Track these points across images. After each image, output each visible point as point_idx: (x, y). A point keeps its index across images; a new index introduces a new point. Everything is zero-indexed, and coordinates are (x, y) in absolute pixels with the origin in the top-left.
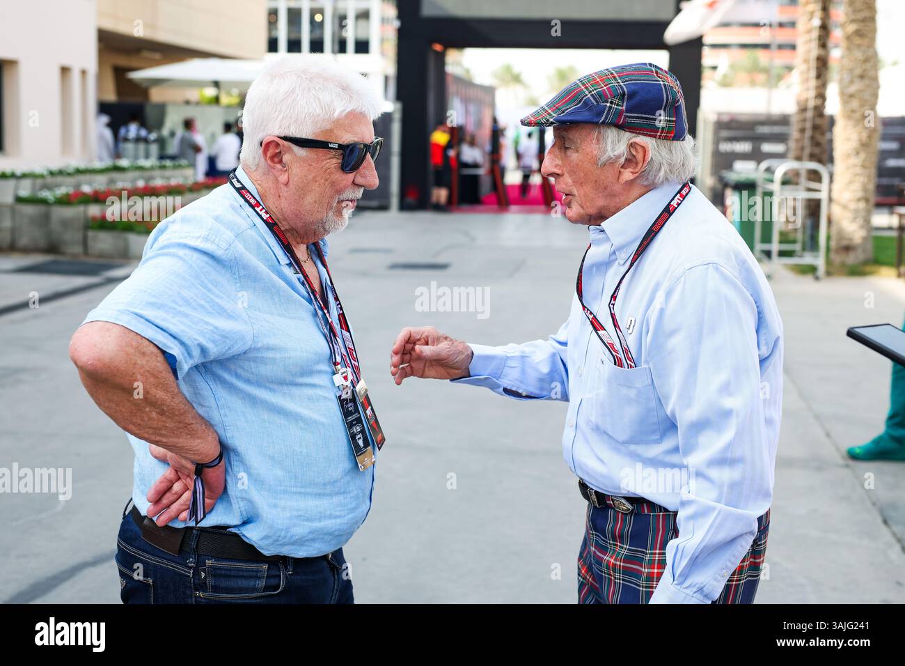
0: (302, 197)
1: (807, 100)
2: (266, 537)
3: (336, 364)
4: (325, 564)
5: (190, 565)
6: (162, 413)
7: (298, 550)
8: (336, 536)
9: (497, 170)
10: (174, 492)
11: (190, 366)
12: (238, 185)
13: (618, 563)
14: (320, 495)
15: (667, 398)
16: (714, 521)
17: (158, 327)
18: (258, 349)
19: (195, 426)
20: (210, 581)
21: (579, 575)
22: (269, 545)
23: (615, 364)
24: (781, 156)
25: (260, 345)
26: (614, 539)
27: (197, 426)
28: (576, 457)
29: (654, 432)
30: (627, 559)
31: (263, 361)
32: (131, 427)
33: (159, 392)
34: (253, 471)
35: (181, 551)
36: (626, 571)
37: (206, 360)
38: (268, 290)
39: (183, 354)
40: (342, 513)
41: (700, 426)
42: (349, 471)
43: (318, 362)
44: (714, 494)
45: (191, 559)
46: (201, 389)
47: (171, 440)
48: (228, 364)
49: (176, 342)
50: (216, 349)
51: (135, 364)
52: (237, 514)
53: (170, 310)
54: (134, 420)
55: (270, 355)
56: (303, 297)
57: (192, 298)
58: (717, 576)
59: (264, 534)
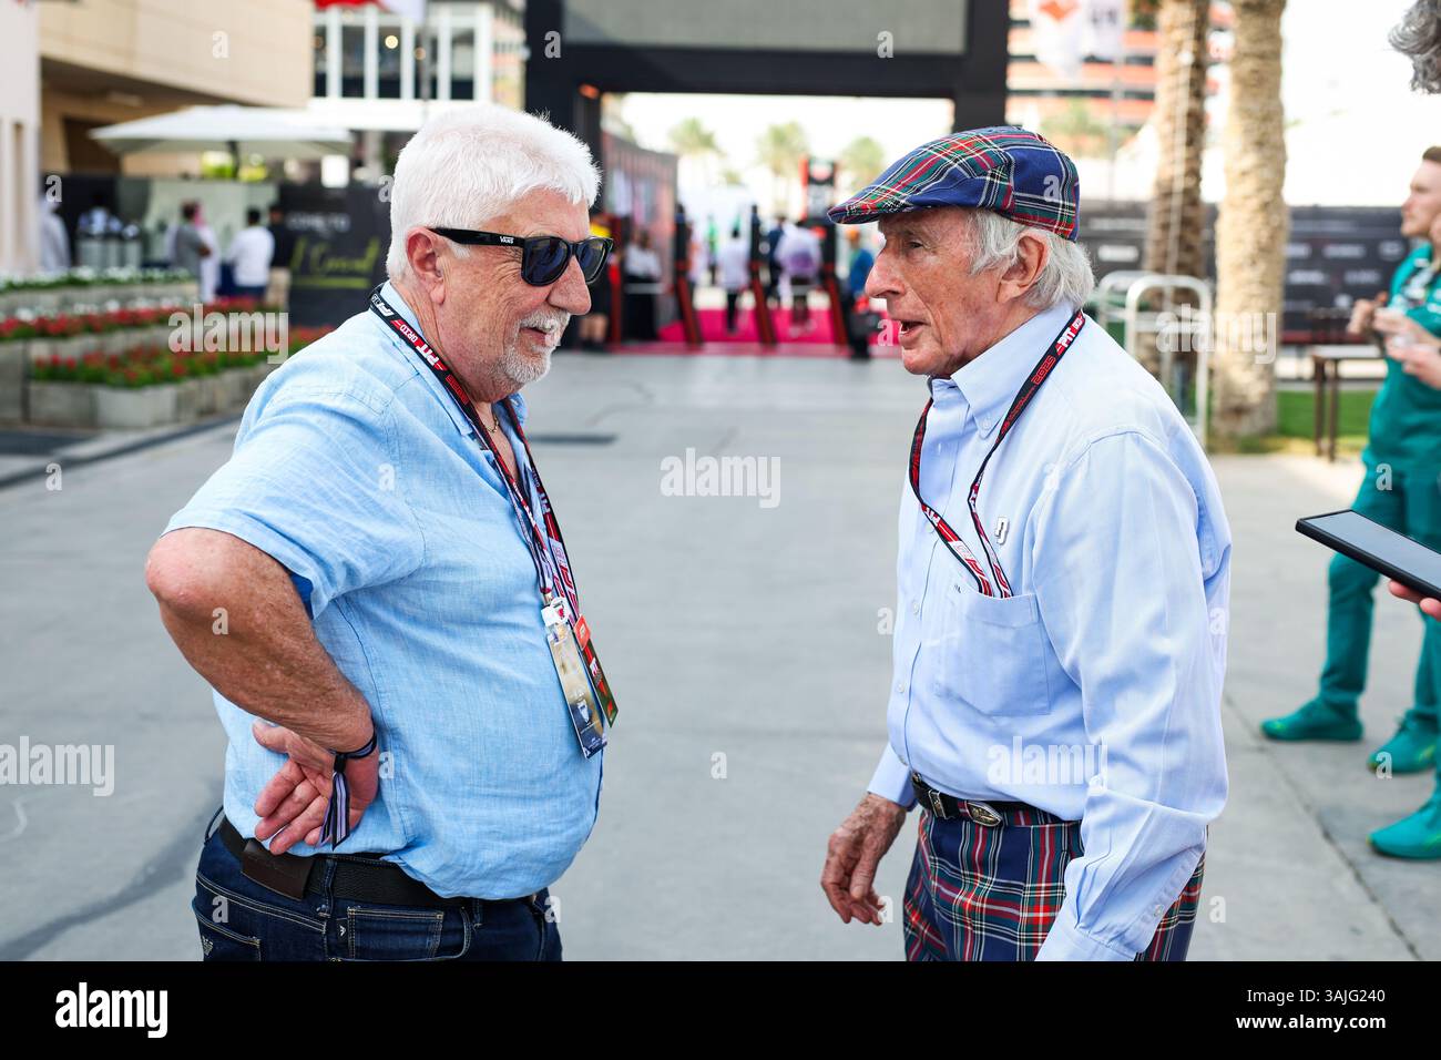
0: (465, 324)
1: (1172, 180)
2: (444, 868)
3: (544, 591)
4: (526, 910)
5: (321, 914)
6: (290, 672)
7: (492, 889)
8: (549, 864)
9: (683, 287)
10: (296, 799)
11: (331, 597)
12: (388, 313)
13: (979, 904)
14: (524, 798)
15: (1064, 642)
16: (1144, 829)
17: (284, 536)
18: (431, 570)
19: (339, 693)
20: (355, 941)
21: (905, 924)
22: (448, 881)
23: (980, 591)
24: (1133, 266)
25: (434, 562)
26: (972, 867)
27: (342, 693)
28: (911, 741)
29: (1039, 696)
30: (994, 898)
31: (438, 587)
32: (242, 694)
33: (286, 638)
34: (422, 763)
35: (306, 893)
36: (992, 917)
37: (356, 587)
38: (444, 476)
39: (321, 579)
40: (559, 828)
41: (1117, 684)
42: (567, 762)
43: (520, 589)
44: (1143, 787)
45: (323, 906)
46: (342, 635)
47: (303, 714)
48: (382, 592)
49: (311, 559)
50: (369, 570)
51: (252, 595)
52: (398, 830)
53: (301, 509)
54: (247, 684)
55: (449, 578)
56: (495, 487)
57: (332, 489)
58: (1145, 913)
59: (441, 862)
